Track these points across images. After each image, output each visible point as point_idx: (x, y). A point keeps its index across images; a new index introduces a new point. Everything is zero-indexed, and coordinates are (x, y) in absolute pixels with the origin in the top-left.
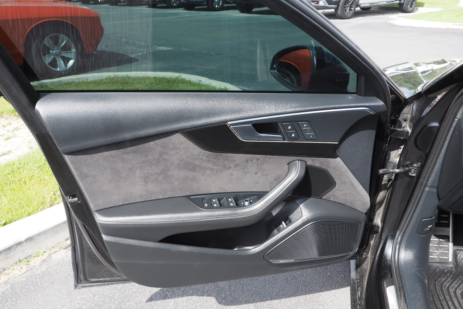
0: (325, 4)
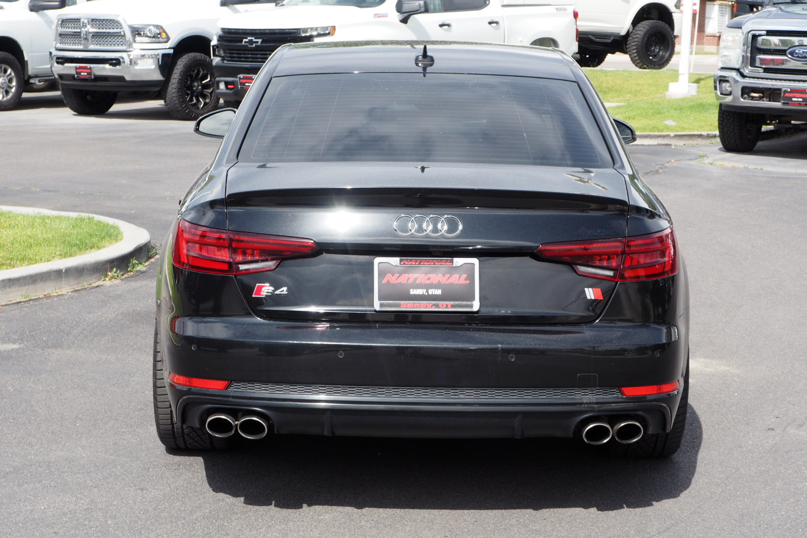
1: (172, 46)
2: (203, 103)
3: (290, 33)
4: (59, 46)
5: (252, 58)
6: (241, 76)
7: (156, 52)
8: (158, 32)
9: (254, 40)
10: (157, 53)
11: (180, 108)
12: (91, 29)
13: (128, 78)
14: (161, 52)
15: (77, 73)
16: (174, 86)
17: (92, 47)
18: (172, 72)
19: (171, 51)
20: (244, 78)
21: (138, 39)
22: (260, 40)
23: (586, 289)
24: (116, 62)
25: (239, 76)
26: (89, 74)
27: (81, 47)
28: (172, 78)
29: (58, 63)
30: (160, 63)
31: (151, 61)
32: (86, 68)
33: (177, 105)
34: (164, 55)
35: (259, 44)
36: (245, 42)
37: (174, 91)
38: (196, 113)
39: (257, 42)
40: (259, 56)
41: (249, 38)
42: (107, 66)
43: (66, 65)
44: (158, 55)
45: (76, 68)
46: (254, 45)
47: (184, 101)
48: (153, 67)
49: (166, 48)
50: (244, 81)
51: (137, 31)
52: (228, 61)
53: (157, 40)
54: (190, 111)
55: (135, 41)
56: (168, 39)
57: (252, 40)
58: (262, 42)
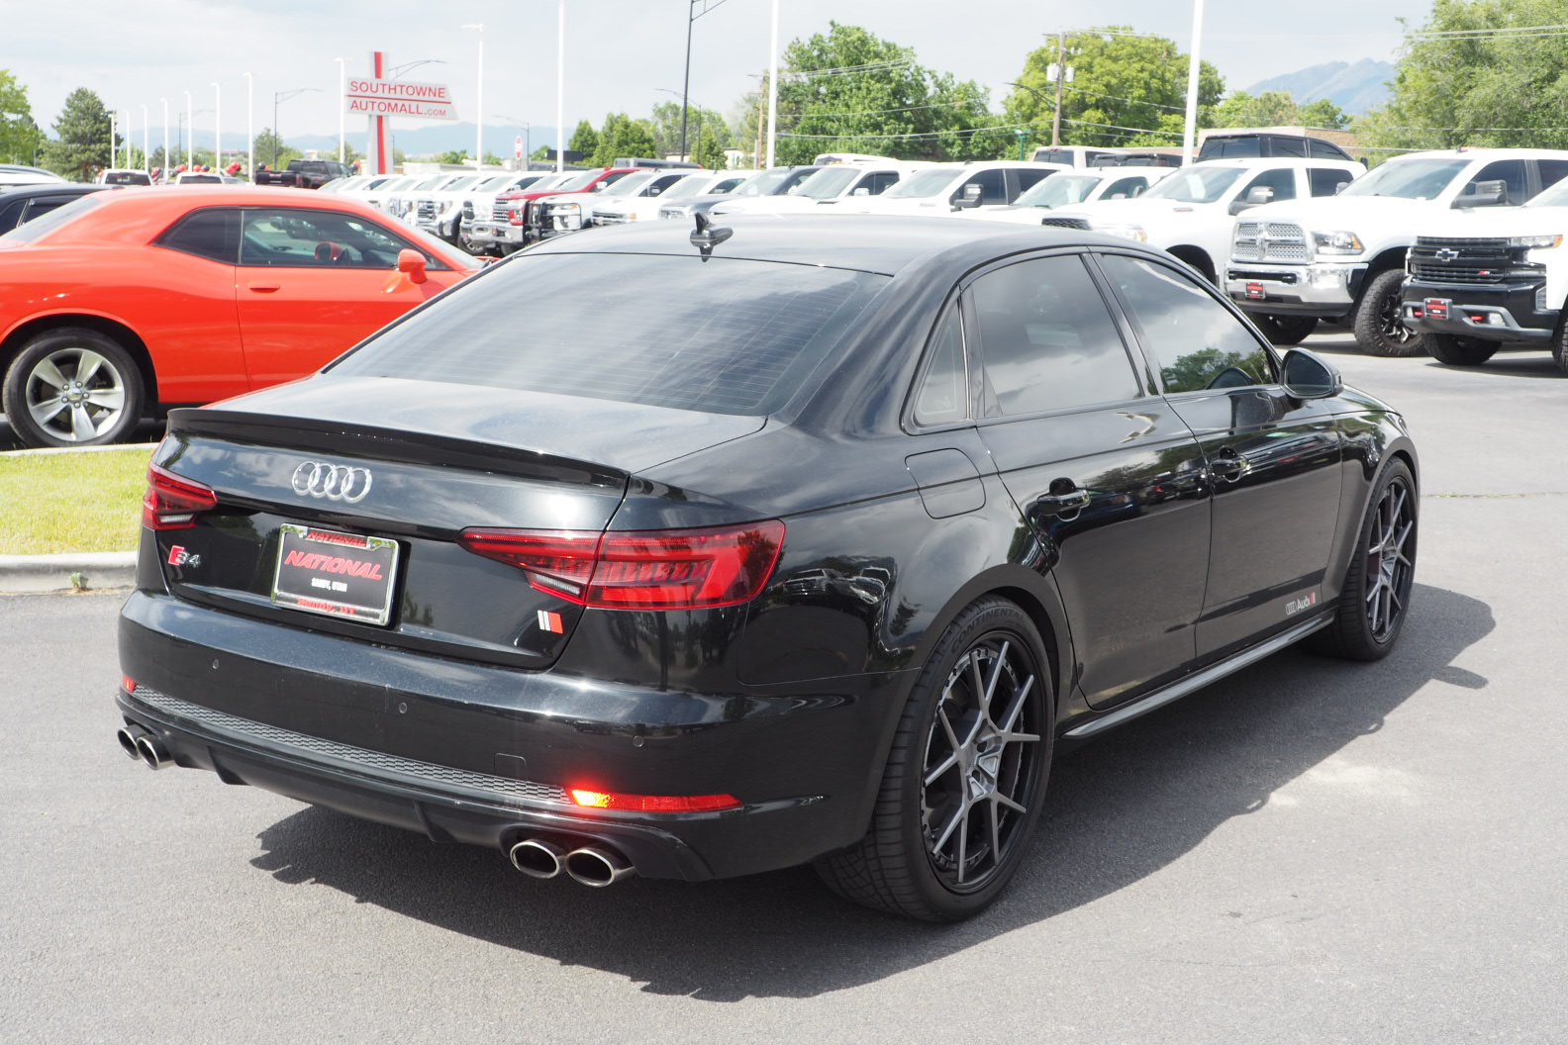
0: (1507, 325)
1: (1367, 260)
2: (1407, 335)
3: (1496, 244)
4: (1235, 256)
5: (1458, 277)
6: (1429, 300)
7: (1345, 267)
8: (1349, 241)
9: (1450, 252)
10: (1345, 269)
11: (1370, 341)
12: (1266, 235)
13: (1304, 299)
14: (1351, 268)
15: (1248, 291)
16: (1365, 311)
17: (1268, 259)
18: (1365, 293)
19: (1366, 266)
20: (1432, 303)
21: (1322, 249)
22: (1456, 253)
23: (540, 612)
24: (1291, 279)
25: (1426, 300)
26: (1260, 292)
27: (1255, 259)
28: (1364, 300)
29: (1230, 278)
30: (1349, 281)
31: (1335, 278)
32: (1256, 285)
33: (1367, 336)
34: (1356, 272)
35: (1455, 257)
36: (1439, 255)
37: (1364, 317)
38: (1394, 348)
39: (1452, 255)
40: (1455, 274)
41: (1444, 250)
42: (1280, 283)
43: (1238, 280)
44: (1347, 270)
45: (1247, 285)
46: (1448, 260)
47: (1378, 331)
48: (1337, 286)
49: (1360, 261)
50: (1432, 306)
51: (1323, 239)
52: (1421, 279)
53: (1347, 251)
54: (1385, 345)
55: (1318, 252)
56: (1363, 249)
57: (1446, 252)
58: (1459, 256)
